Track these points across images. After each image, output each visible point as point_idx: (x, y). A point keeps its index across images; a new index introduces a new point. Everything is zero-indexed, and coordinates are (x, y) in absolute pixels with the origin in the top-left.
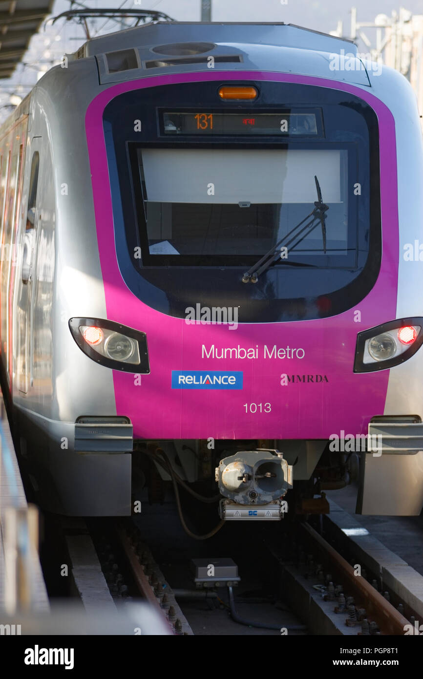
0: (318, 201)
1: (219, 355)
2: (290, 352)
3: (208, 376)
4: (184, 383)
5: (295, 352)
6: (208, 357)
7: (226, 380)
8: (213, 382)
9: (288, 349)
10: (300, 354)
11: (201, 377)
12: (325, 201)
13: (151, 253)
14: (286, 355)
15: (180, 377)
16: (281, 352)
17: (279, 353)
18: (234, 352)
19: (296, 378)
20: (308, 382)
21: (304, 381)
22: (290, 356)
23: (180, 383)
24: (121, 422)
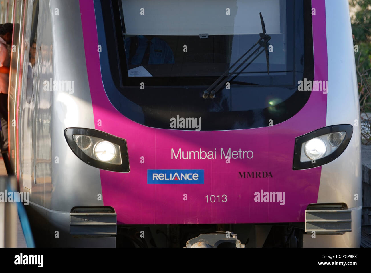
0: (262, 32)
1: (185, 156)
2: (242, 153)
3: (176, 174)
4: (157, 179)
5: (246, 153)
6: (176, 158)
7: (191, 177)
8: (180, 178)
9: (240, 151)
10: (250, 155)
11: (171, 174)
12: (268, 32)
13: (129, 76)
14: (239, 155)
15: (154, 174)
16: (234, 153)
17: (233, 155)
18: (197, 154)
19: (246, 174)
20: (257, 177)
21: (253, 177)
22: (242, 156)
23: (154, 179)
24: (107, 212)
